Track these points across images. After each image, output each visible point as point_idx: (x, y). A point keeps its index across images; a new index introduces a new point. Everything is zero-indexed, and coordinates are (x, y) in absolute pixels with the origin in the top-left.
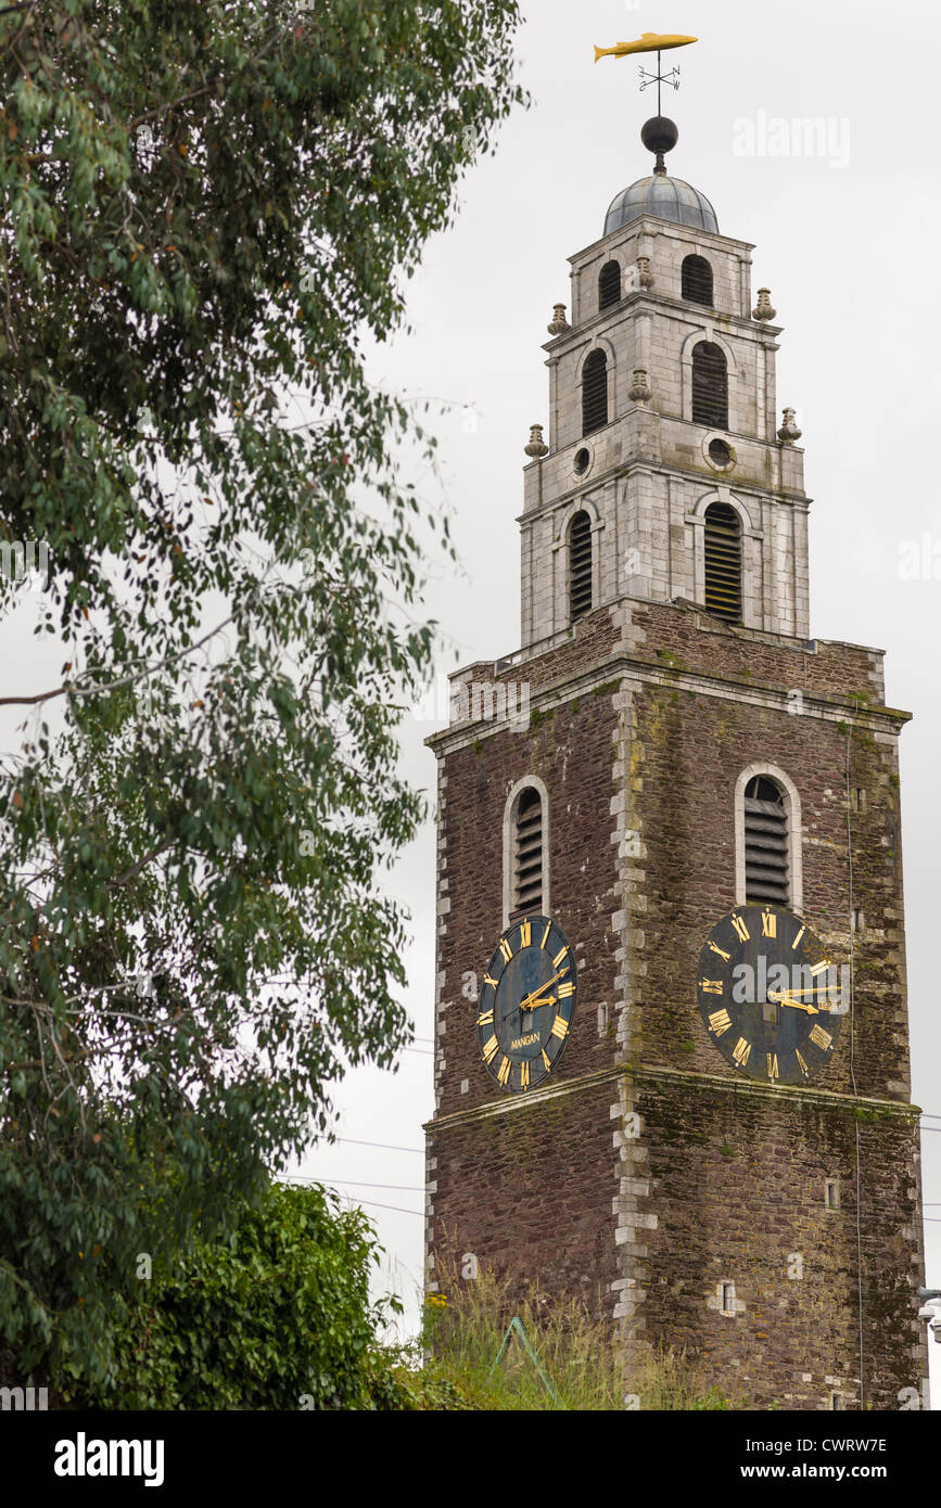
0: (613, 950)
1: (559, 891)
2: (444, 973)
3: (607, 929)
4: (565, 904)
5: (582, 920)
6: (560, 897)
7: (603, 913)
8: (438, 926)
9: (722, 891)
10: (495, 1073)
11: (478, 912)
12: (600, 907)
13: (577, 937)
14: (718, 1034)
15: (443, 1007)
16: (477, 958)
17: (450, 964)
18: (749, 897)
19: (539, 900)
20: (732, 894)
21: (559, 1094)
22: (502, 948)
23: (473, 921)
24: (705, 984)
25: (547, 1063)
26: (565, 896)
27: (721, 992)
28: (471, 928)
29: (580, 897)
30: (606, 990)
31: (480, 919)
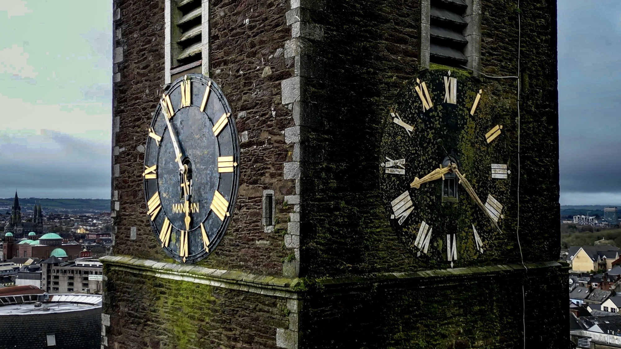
0: (283, 127)
1: (219, 47)
2: (118, 118)
3: (276, 99)
4: (226, 63)
5: (245, 85)
6: (220, 54)
7: (270, 78)
8: (115, 73)
9: (406, 53)
10: (158, 231)
11: (144, 63)
12: (267, 71)
13: (240, 103)
14: (400, 222)
15: (118, 151)
16: (144, 109)
17: (122, 111)
18: (434, 59)
19: (198, 56)
20: (417, 55)
21: (217, 284)
22: (163, 104)
23: (142, 71)
24: (387, 165)
25: (206, 241)
26: (227, 54)
27: (403, 172)
28: (139, 79)
29: (244, 56)
30: (272, 176)
31: (146, 71)
